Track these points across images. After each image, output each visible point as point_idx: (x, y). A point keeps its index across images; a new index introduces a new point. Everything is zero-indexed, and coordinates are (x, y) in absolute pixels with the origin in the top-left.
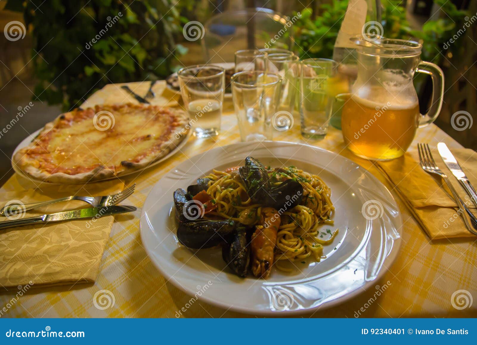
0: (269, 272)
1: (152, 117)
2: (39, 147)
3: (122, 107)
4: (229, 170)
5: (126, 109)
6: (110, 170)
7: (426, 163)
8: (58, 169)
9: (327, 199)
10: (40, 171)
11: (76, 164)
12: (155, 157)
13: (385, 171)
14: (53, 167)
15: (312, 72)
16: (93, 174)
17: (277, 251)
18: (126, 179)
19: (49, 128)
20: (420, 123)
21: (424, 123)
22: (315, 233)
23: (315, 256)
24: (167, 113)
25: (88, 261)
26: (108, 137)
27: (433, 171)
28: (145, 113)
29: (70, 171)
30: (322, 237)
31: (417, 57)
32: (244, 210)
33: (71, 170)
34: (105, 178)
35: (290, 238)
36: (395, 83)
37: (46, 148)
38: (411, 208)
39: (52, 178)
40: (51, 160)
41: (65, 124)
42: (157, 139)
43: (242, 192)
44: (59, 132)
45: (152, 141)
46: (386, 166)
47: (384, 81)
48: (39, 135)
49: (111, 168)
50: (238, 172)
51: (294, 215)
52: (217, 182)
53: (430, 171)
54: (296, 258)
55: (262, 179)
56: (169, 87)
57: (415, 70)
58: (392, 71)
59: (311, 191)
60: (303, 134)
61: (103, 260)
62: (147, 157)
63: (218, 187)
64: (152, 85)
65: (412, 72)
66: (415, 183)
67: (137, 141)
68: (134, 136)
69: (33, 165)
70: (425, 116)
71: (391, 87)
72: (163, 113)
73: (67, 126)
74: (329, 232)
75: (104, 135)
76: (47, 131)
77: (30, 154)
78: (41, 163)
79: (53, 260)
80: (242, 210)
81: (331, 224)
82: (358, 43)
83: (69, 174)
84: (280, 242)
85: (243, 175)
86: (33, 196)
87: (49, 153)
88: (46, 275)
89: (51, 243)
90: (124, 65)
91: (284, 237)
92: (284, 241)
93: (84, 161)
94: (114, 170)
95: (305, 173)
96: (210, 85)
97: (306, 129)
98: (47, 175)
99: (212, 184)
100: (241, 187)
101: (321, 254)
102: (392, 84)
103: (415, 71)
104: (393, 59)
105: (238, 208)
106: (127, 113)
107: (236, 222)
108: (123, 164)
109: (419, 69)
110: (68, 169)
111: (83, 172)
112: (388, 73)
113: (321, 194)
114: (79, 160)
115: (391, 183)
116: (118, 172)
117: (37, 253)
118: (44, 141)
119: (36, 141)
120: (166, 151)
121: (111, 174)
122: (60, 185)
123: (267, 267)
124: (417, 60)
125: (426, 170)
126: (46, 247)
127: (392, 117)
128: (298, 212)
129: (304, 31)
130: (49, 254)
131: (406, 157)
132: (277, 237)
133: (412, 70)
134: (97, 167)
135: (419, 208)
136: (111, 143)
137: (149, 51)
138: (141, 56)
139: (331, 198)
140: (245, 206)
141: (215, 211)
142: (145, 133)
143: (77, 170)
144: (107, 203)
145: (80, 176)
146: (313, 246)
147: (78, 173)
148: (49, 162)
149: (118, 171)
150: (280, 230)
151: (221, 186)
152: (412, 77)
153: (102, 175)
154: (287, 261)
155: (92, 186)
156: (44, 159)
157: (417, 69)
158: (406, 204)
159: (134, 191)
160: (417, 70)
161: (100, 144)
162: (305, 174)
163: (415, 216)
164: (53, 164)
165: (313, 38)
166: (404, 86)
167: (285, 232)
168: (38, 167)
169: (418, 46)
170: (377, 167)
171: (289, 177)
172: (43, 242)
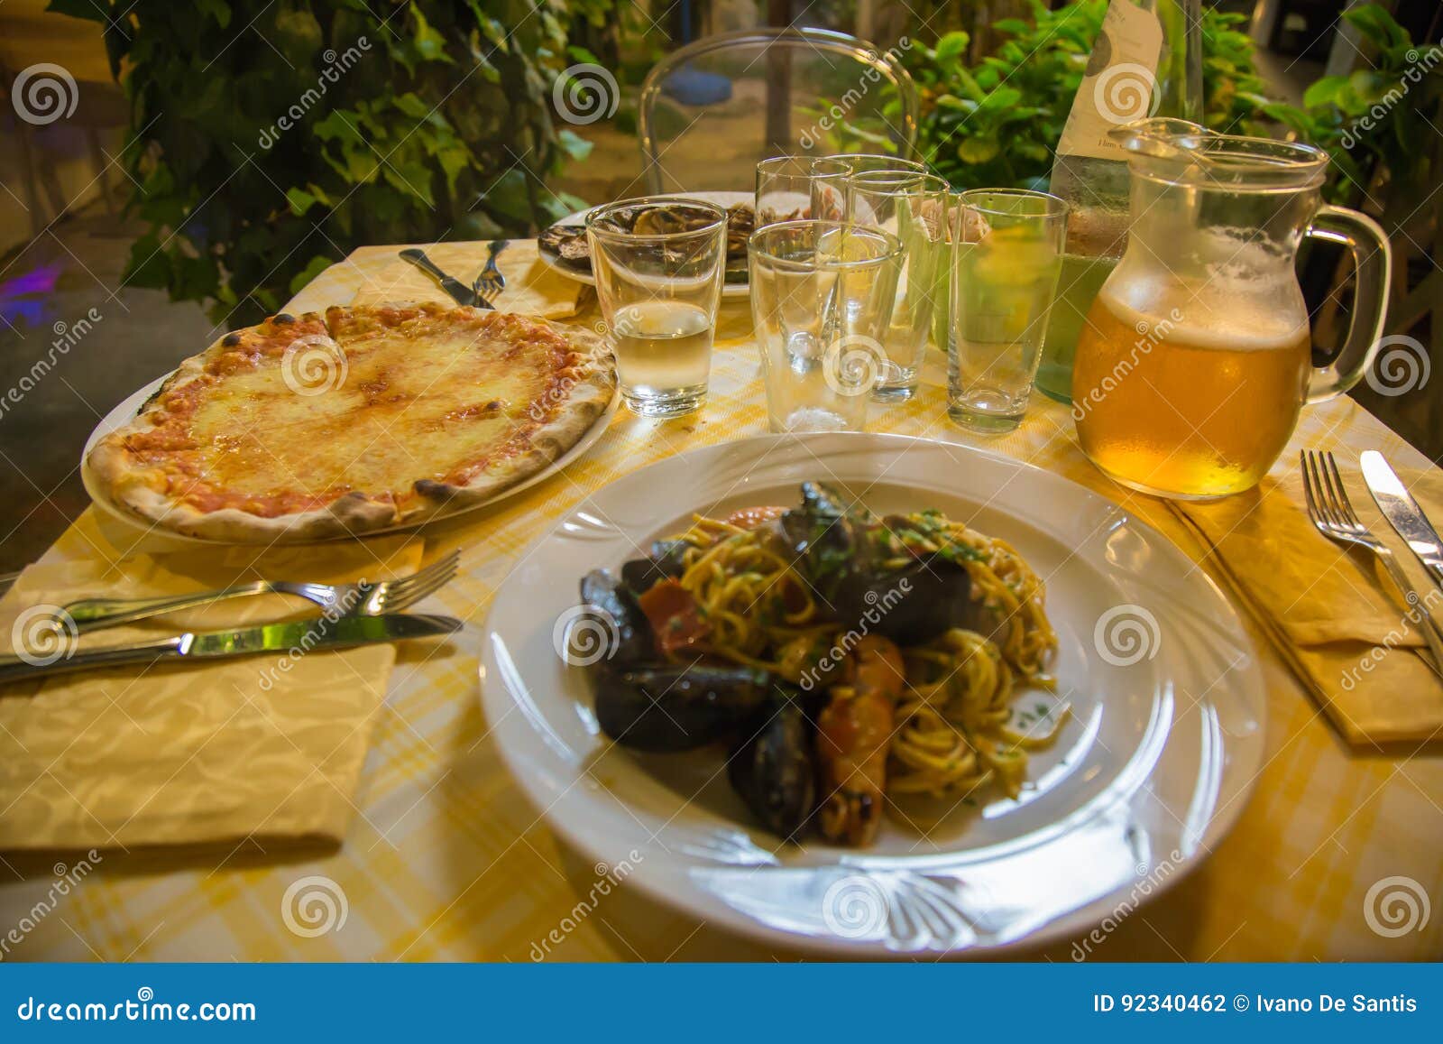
0: (871, 828)
1: (499, 347)
2: (162, 428)
3: (407, 315)
4: (741, 516)
5: (421, 321)
6: (382, 505)
7: (1325, 511)
8: (223, 500)
9: (1037, 613)
10: (171, 503)
11: (276, 485)
12: (516, 469)
13: (1203, 534)
14: (208, 490)
15: (984, 228)
16: (332, 515)
17: (896, 767)
18: (429, 534)
19: (192, 371)
20: (1312, 389)
21: (1321, 392)
22: (1002, 715)
23: (1004, 785)
24: (547, 338)
25: (321, 778)
26: (371, 403)
27: (1347, 537)
28: (480, 334)
29: (259, 505)
30: (1022, 725)
31: (1312, 193)
32: (795, 639)
33: (263, 501)
34: (367, 530)
35: (931, 728)
36: (1243, 268)
37: (184, 434)
38: (1285, 645)
39: (207, 524)
40: (201, 469)
41: (239, 363)
42: (519, 415)
43: (790, 586)
44: (221, 385)
45: (504, 420)
46: (1207, 515)
47: (1212, 262)
48: (162, 390)
49: (383, 498)
50: (776, 527)
51: (943, 658)
52: (714, 552)
53: (1337, 535)
54: (949, 787)
55: (852, 550)
56: (549, 260)
57: (1306, 231)
58: (1229, 233)
59: (992, 588)
60: (954, 412)
61: (366, 777)
62: (489, 469)
63: (717, 568)
64: (495, 250)
65: (1296, 237)
66: (1296, 571)
67: (456, 418)
68: (448, 405)
69: (148, 484)
70: (1327, 370)
71: (1230, 281)
72: (535, 336)
73: (246, 368)
74: (1042, 711)
75: (359, 399)
76: (184, 382)
77: (138, 448)
78: (171, 479)
79: (218, 775)
80: (787, 641)
81: (1050, 688)
82: (1134, 145)
83: (257, 513)
84: (904, 738)
85: (791, 534)
86: (148, 578)
87: (193, 447)
88: (197, 817)
89: (207, 721)
90: (403, 185)
91: (915, 723)
92: (915, 737)
93: (300, 476)
94: (393, 506)
95: (970, 531)
96: (673, 256)
97: (962, 399)
98: (192, 515)
99: (696, 559)
100: (786, 570)
101: (1020, 776)
102: (1234, 271)
103: (1304, 234)
104: (1236, 196)
105: (778, 633)
106: (423, 334)
107: (774, 677)
108: (421, 488)
109: (1316, 227)
110: (255, 499)
111: (300, 511)
112: (1219, 239)
113: (1021, 598)
114: (284, 475)
115: (1222, 568)
116: (406, 513)
117: (168, 750)
118: (177, 410)
119: (153, 409)
120: (547, 453)
121: (386, 518)
122: (230, 546)
123: (865, 813)
124: (1312, 201)
125: (1327, 532)
126: (194, 733)
127: (1230, 369)
128: (955, 650)
129: (945, 99)
130: (207, 755)
131: (1267, 493)
132: (895, 722)
133: (1295, 231)
134: (344, 497)
135: (1311, 647)
136: (380, 423)
137: (475, 148)
138: (455, 161)
139: (1048, 610)
140: (796, 627)
141: (706, 639)
142: (481, 396)
143: (280, 504)
144: (374, 606)
145: (293, 521)
146: (1000, 753)
147: (284, 512)
148: (193, 476)
149: (407, 509)
150: (901, 703)
151: (725, 566)
152: (1295, 252)
153: (358, 521)
154: (925, 796)
155: (324, 551)
156: (179, 466)
157: (1310, 228)
158: (1270, 633)
159: (455, 571)
160: (1310, 231)
161: (345, 424)
162: (972, 536)
163: (1298, 670)
164: (208, 483)
165: (972, 122)
166: (1269, 278)
167: (916, 709)
168: (163, 488)
169: (1316, 159)
170: (1179, 521)
171: (929, 545)
172: (183, 716)
